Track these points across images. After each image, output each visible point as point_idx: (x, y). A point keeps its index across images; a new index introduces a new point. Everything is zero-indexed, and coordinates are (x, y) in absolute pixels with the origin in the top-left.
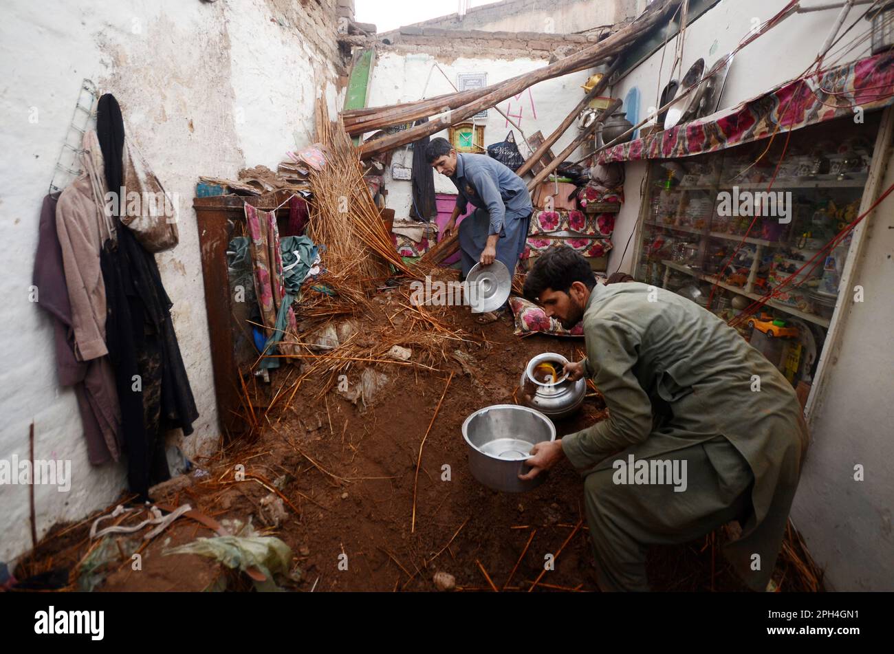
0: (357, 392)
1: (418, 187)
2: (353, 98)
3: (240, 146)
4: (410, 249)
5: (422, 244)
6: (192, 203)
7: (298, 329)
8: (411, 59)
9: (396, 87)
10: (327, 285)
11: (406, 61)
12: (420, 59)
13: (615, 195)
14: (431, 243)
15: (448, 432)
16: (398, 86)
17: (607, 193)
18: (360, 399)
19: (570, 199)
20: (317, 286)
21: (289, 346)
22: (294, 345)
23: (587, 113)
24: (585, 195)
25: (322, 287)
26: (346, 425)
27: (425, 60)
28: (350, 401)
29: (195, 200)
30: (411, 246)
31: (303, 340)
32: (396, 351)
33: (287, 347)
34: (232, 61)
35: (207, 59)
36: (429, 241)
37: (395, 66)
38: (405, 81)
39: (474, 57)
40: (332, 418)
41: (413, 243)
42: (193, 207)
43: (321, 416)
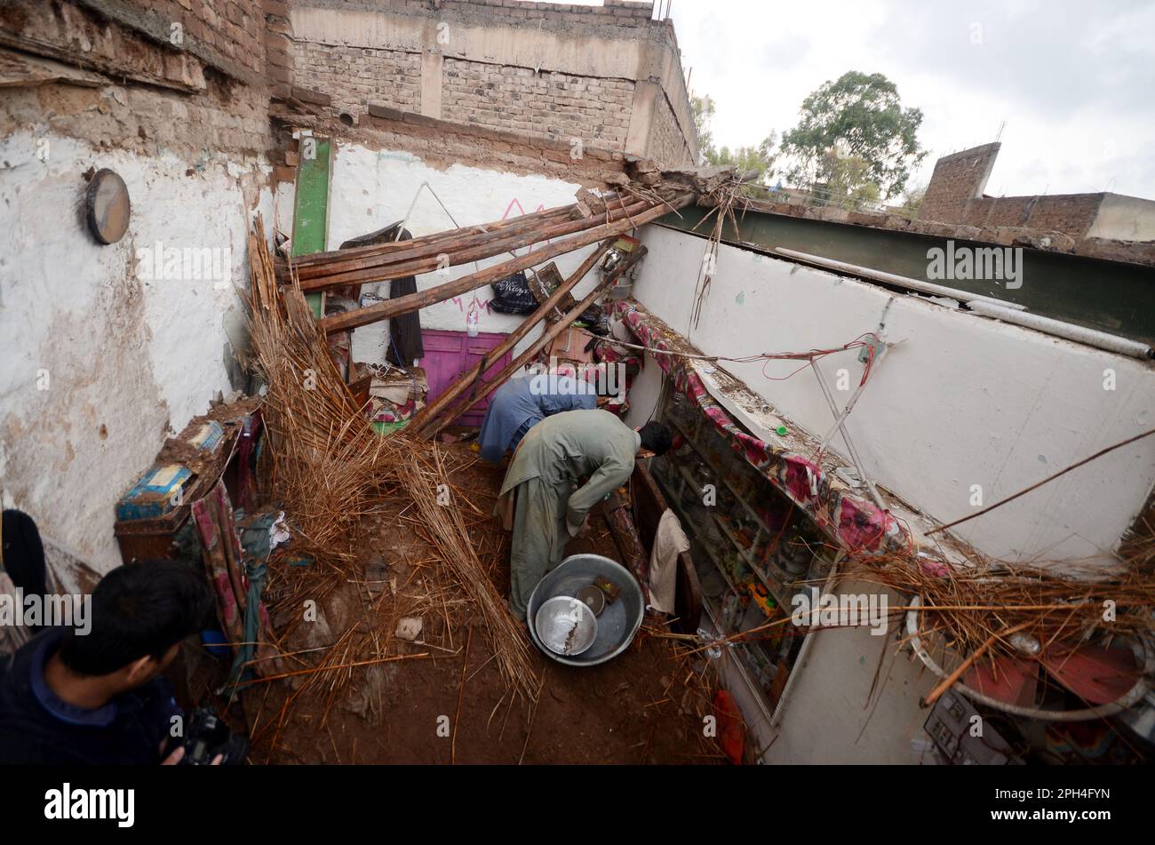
0: (364, 699)
1: (397, 326)
2: (304, 224)
3: (161, 396)
4: (391, 413)
5: (409, 405)
6: (112, 532)
7: (273, 625)
8: (388, 156)
9: (365, 192)
10: (306, 556)
11: (379, 159)
12: (401, 158)
13: (635, 357)
14: (419, 404)
15: (470, 711)
16: (367, 189)
17: (627, 356)
18: (369, 710)
19: (586, 350)
20: (291, 559)
21: (268, 663)
22: (273, 659)
23: (609, 252)
24: (604, 358)
25: (299, 559)
26: (354, 746)
27: (409, 162)
28: (358, 715)
29: (117, 527)
30: (391, 409)
31: (284, 647)
32: (405, 629)
33: (265, 665)
34: (145, 288)
35: (113, 317)
36: (416, 402)
37: (363, 163)
38: (379, 184)
39: (474, 166)
40: (336, 742)
41: (395, 406)
42: (115, 535)
43: (322, 744)
